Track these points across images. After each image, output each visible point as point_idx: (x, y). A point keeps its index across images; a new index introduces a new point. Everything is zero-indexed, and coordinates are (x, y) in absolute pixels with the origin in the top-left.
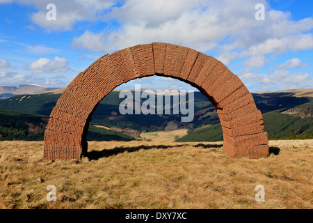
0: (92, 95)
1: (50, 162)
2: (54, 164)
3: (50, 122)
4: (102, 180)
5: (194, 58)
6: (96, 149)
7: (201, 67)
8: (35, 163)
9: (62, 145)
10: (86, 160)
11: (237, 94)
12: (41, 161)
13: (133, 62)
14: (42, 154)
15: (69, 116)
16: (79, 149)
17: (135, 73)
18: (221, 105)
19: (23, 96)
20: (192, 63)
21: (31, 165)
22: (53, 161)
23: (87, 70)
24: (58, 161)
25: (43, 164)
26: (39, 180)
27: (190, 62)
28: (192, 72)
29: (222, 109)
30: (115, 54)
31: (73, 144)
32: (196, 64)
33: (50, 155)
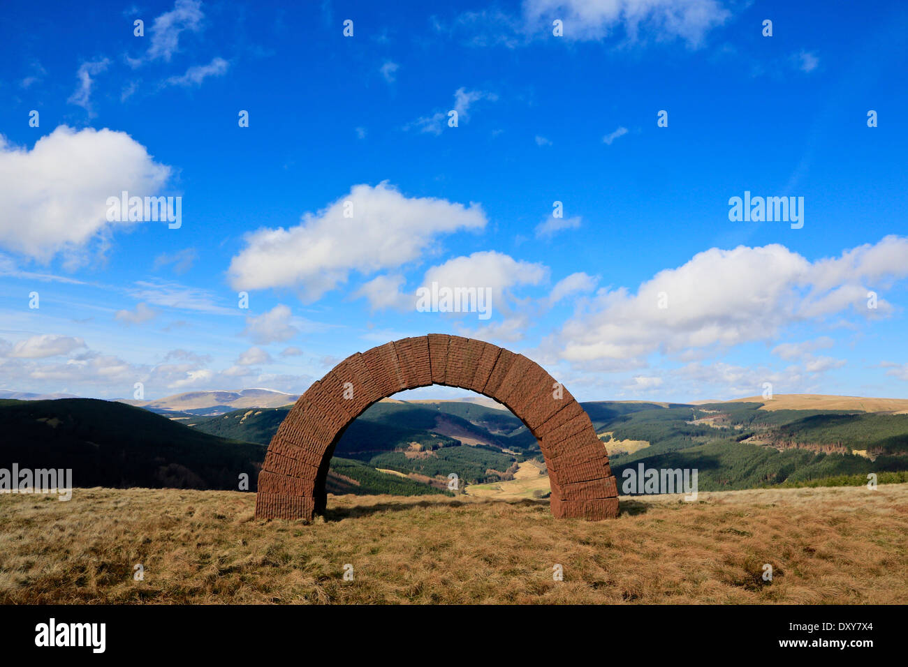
0: (333, 417)
1: (265, 520)
2: (269, 524)
3: (267, 459)
4: (329, 545)
5: (493, 358)
6: (345, 506)
7: (506, 371)
8: (243, 523)
9: (285, 494)
10: (320, 520)
11: (565, 414)
12: (251, 519)
13: (397, 366)
14: (254, 508)
15: (297, 449)
16: (310, 503)
17: (401, 381)
18: (539, 432)
19: (249, 410)
20: (489, 367)
21: (235, 523)
22: (269, 520)
23: (325, 378)
24: (278, 522)
25: (253, 524)
26: (240, 541)
27: (486, 364)
28: (491, 380)
29: (541, 439)
30: (369, 353)
31: (300, 494)
32: (497, 368)
33: (266, 511)
